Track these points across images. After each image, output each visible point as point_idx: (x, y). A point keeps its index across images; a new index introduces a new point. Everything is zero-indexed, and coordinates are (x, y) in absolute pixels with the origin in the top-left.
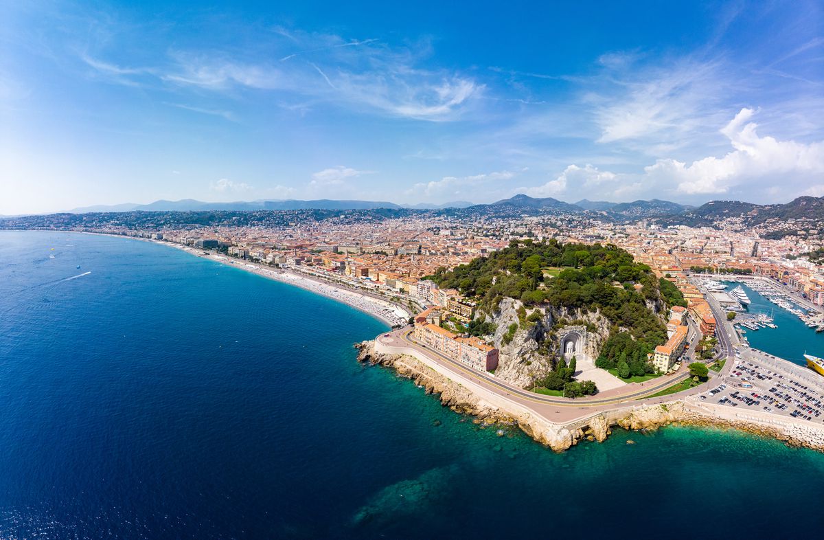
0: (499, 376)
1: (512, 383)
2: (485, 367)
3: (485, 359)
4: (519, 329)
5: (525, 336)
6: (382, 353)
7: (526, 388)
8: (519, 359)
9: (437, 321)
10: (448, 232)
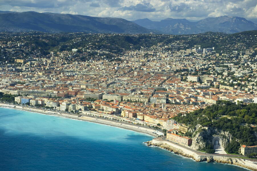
0: (191, 147)
1: (194, 149)
2: (187, 145)
3: (188, 142)
4: (198, 133)
5: (199, 134)
6: (156, 143)
7: (197, 150)
8: (196, 142)
9: (175, 133)
10: (195, 79)
